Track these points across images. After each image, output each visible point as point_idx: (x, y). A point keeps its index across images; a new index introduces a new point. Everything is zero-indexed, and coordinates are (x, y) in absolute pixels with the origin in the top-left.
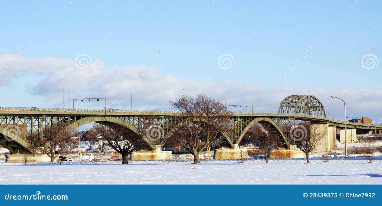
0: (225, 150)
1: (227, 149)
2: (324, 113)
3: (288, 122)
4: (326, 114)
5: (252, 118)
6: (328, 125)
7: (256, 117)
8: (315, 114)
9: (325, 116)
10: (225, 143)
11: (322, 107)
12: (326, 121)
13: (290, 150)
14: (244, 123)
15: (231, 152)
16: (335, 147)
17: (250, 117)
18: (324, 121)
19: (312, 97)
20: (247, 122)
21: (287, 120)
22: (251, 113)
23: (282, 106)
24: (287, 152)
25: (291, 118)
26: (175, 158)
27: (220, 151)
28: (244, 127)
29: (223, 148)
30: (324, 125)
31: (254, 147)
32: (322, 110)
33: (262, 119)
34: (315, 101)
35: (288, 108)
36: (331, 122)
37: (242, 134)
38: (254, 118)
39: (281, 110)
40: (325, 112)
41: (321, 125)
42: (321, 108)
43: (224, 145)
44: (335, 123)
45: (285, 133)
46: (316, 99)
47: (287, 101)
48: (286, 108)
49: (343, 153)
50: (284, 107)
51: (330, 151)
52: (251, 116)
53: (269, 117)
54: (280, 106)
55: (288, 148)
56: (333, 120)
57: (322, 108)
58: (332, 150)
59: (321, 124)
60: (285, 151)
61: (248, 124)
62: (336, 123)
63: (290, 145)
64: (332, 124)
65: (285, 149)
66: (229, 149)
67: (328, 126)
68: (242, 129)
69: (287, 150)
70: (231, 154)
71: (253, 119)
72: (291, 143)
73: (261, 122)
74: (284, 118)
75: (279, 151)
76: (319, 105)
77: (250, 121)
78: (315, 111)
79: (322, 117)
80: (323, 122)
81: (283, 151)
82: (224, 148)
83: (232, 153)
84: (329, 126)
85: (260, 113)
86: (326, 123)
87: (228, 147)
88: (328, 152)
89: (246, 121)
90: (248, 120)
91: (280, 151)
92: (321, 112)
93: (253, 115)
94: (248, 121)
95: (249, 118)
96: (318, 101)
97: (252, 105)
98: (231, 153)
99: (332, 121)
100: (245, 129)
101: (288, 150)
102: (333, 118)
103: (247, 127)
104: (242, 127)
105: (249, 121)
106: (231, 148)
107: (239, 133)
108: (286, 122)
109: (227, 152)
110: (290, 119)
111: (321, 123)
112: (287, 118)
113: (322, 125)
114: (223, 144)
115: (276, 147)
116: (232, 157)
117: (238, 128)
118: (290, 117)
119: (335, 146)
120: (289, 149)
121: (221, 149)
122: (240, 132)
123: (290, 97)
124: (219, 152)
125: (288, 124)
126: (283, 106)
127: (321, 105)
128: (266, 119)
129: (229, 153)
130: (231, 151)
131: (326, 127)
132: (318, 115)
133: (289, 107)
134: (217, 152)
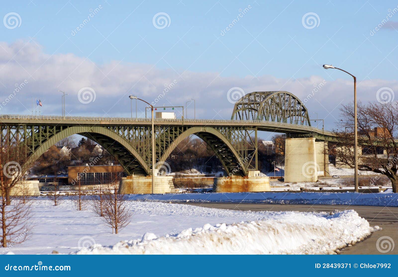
0: (138, 178)
1: (141, 178)
2: (308, 120)
3: (246, 135)
4: (311, 122)
5: (183, 128)
6: (314, 139)
7: (189, 127)
8: (291, 122)
9: (310, 125)
10: (136, 167)
11: (304, 110)
12: (312, 132)
13: (248, 180)
14: (170, 135)
15: (146, 182)
16: (326, 175)
17: (180, 127)
18: (307, 133)
19: (288, 95)
20: (175, 134)
21: (244, 132)
22: (180, 120)
23: (237, 108)
24: (244, 182)
25: (250, 128)
26: (65, 192)
27: (129, 181)
28: (169, 142)
29: (133, 175)
30: (308, 139)
31: (198, 173)
32: (304, 115)
33: (201, 130)
34: (292, 100)
35: (247, 111)
36: (319, 134)
37: (166, 153)
38: (187, 128)
39: (236, 115)
40: (310, 118)
41: (303, 139)
42: (302, 112)
43: (136, 170)
44: (325, 136)
45: (241, 152)
46: (294, 98)
47: (246, 101)
48: (244, 111)
49: (338, 184)
50: (240, 110)
51: (317, 181)
52: (181, 124)
53: (214, 127)
54: (234, 109)
55: (244, 176)
56: (323, 131)
57: (304, 113)
58: (320, 179)
59: (303, 137)
60: (240, 181)
61: (175, 137)
62: (329, 136)
63: (248, 171)
64: (321, 137)
65: (241, 177)
66: (144, 178)
67: (314, 141)
68: (166, 144)
69: (244, 180)
70: (146, 186)
71: (185, 129)
72: (250, 167)
73: (199, 134)
74: (238, 128)
75: (231, 182)
76: (298, 107)
77: (180, 133)
78: (291, 117)
79: (305, 127)
80: (306, 135)
81: (238, 180)
82: (135, 176)
83: (149, 183)
84: (317, 140)
85: (196, 120)
86: (311, 137)
87: (142, 174)
88: (313, 183)
89: (174, 132)
90: (176, 130)
91: (233, 180)
92: (303, 118)
93: (185, 124)
94: (176, 132)
95: (178, 128)
96: (297, 100)
97: (183, 107)
98: (147, 184)
99: (322, 133)
100: (172, 145)
101: (244, 178)
102: (323, 129)
103: (175, 142)
104: (165, 141)
105: (178, 132)
106: (146, 176)
107: (160, 152)
108: (242, 134)
109: (139, 182)
110: (249, 130)
111: (304, 135)
112: (244, 127)
113: (305, 139)
114: (134, 169)
115: (226, 175)
116: (148, 190)
117: (160, 143)
118: (249, 126)
119: (326, 173)
120: (247, 178)
121: (131, 178)
122: (162, 151)
123: (250, 94)
124: (127, 183)
125: (245, 137)
126: (239, 108)
127: (302, 108)
128: (208, 130)
129: (143, 184)
130: (147, 180)
131: (312, 143)
132: (297, 123)
133: (250, 111)
134: (124, 181)
